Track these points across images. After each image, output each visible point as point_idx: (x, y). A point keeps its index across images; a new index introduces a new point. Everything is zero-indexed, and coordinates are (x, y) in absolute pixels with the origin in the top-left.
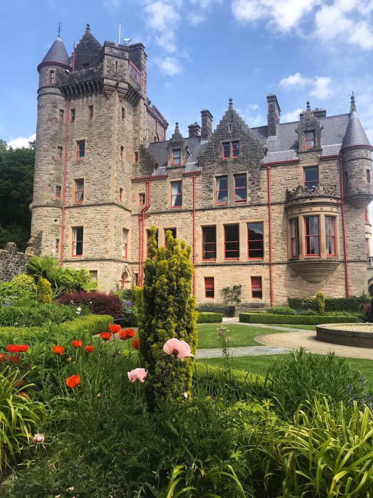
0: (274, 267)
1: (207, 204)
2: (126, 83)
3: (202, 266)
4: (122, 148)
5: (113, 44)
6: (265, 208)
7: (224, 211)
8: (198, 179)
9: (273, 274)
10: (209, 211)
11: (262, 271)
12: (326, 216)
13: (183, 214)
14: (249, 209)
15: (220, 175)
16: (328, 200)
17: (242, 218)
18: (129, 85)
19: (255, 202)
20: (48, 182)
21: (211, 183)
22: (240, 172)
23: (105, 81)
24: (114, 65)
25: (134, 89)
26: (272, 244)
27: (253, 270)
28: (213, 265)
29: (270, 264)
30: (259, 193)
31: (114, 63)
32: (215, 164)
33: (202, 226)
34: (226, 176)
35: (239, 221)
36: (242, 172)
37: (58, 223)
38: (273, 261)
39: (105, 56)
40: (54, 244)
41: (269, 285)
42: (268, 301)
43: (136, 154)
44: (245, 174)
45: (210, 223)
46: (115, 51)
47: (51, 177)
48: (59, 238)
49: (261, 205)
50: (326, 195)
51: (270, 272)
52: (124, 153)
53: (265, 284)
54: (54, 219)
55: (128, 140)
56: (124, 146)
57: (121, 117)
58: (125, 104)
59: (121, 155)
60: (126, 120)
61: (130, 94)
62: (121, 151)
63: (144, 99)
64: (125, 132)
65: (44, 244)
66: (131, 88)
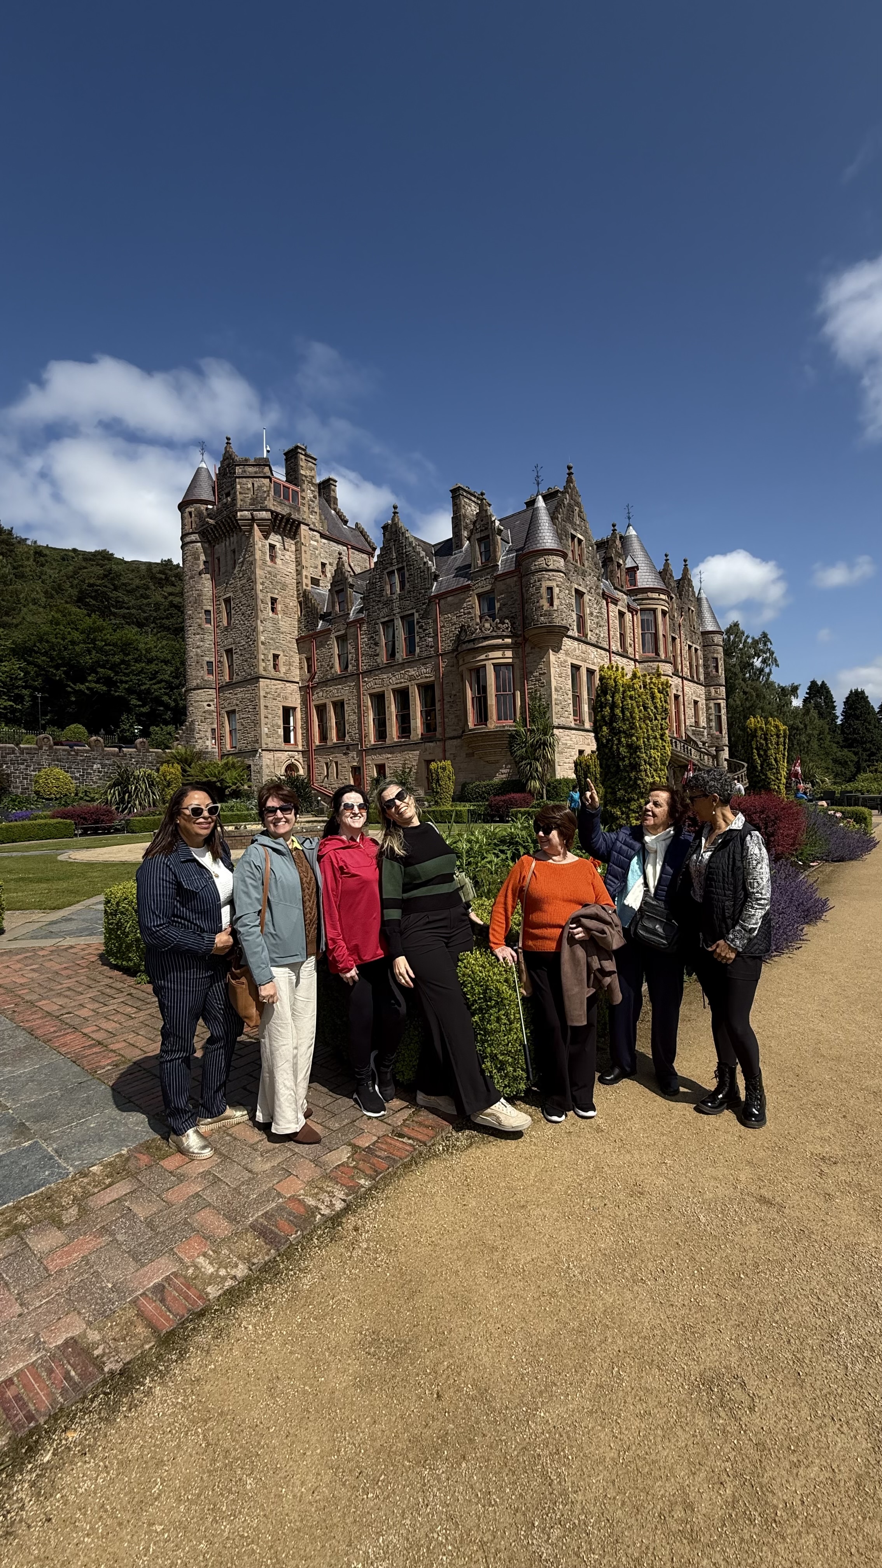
0: (449, 743)
1: (373, 662)
2: (267, 510)
3: (373, 750)
4: (274, 601)
5: (246, 460)
6: (435, 661)
7: (392, 673)
8: (363, 628)
9: (448, 755)
10: (377, 674)
12: (495, 665)
13: (350, 680)
14: (418, 665)
15: (386, 619)
16: (500, 641)
17: (412, 678)
18: (272, 512)
19: (424, 655)
20: (196, 658)
21: (376, 632)
22: (407, 613)
23: (239, 514)
24: (248, 489)
25: (283, 516)
26: (446, 710)
27: (426, 750)
28: (386, 749)
29: (444, 740)
30: (428, 640)
31: (250, 486)
32: (380, 605)
33: (371, 696)
34: (393, 620)
35: (409, 683)
36: (410, 612)
37: (213, 708)
38: (447, 736)
39: (237, 480)
40: (209, 734)
43: (300, 603)
44: (413, 614)
45: (379, 689)
46: (251, 470)
47: (199, 651)
48: (215, 726)
49: (431, 657)
50: (494, 634)
51: (444, 751)
52: (279, 607)
54: (205, 704)
55: (284, 587)
56: (275, 596)
57: (268, 558)
58: (275, 539)
59: (273, 610)
60: (278, 561)
61: (280, 524)
62: (272, 604)
63: (308, 525)
64: (278, 577)
65: (197, 736)
66: (278, 514)
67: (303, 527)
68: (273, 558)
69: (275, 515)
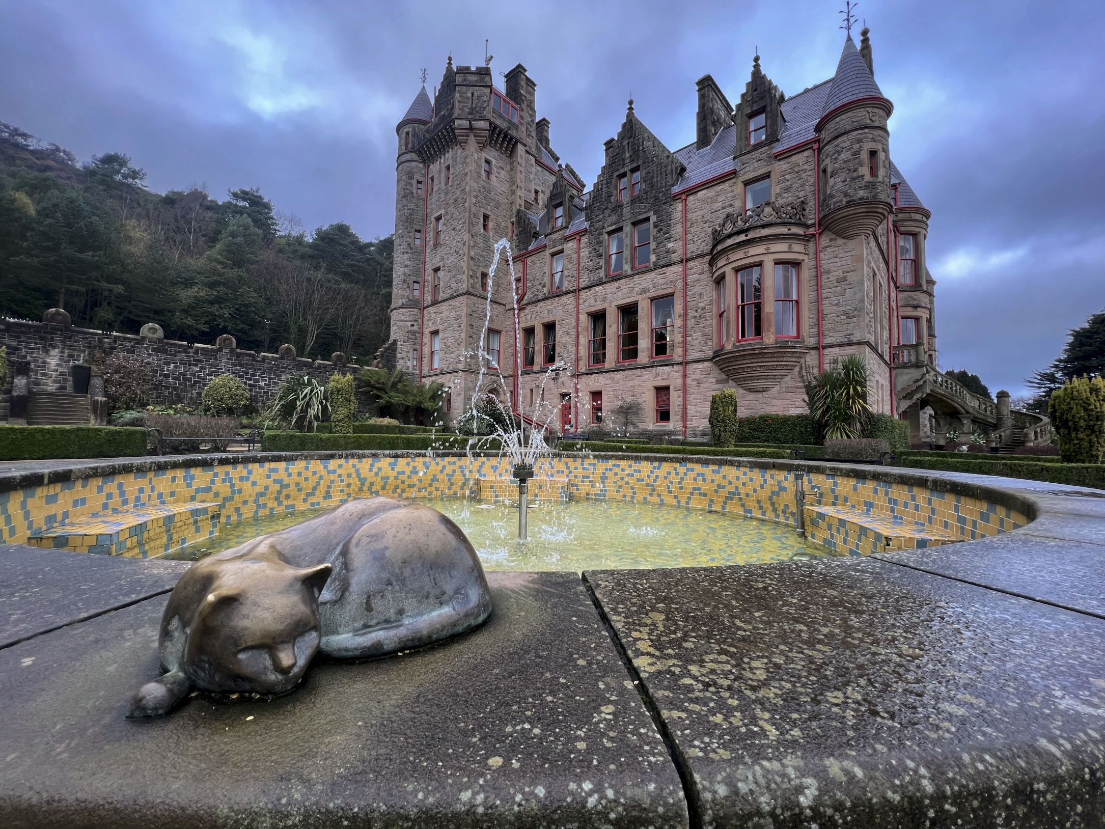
0: (691, 368)
1: (594, 277)
2: (485, 121)
3: (587, 374)
4: (486, 217)
6: (679, 268)
7: (616, 284)
8: (585, 240)
9: (689, 381)
10: (597, 288)
11: (670, 376)
12: (776, 262)
13: (564, 299)
14: (652, 275)
15: (613, 227)
16: (784, 230)
17: (643, 292)
18: (491, 123)
19: (662, 263)
20: (402, 277)
21: (600, 243)
22: (641, 217)
23: (457, 123)
24: (468, 98)
25: (501, 130)
26: (689, 328)
27: (657, 375)
28: (601, 373)
29: (684, 364)
30: (670, 245)
31: (469, 95)
32: (607, 212)
33: (589, 314)
34: (622, 228)
35: (639, 298)
36: (644, 216)
37: (415, 328)
38: (689, 358)
39: (457, 88)
40: (410, 355)
41: (681, 399)
42: (679, 427)
43: (513, 222)
44: (648, 218)
45: (598, 307)
46: (470, 78)
47: (406, 270)
48: (418, 347)
49: (670, 265)
50: (776, 220)
51: (685, 376)
52: (491, 225)
53: (675, 398)
54: (409, 324)
55: (498, 205)
56: (489, 213)
57: (484, 174)
58: (492, 154)
59: (485, 226)
60: (493, 177)
61: (497, 138)
62: (484, 221)
63: (525, 145)
64: (492, 193)
65: (399, 355)
66: (495, 127)
67: (520, 146)
68: (489, 173)
69: (493, 128)
